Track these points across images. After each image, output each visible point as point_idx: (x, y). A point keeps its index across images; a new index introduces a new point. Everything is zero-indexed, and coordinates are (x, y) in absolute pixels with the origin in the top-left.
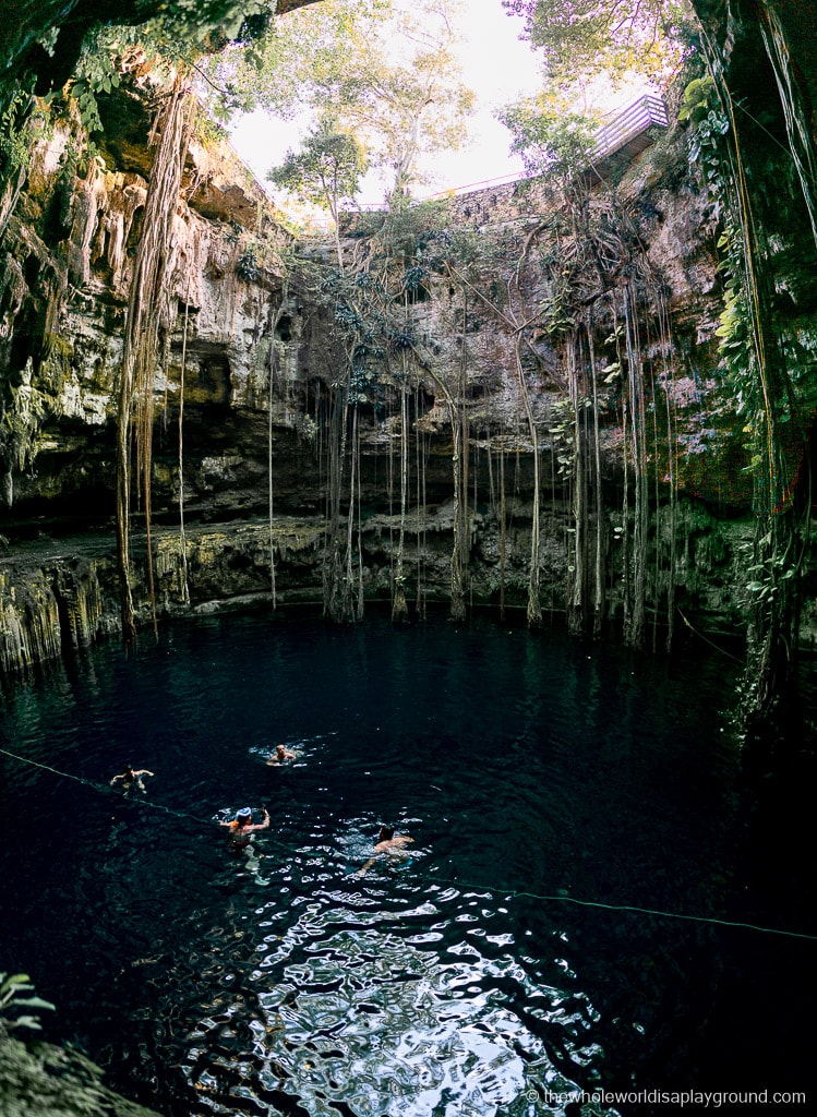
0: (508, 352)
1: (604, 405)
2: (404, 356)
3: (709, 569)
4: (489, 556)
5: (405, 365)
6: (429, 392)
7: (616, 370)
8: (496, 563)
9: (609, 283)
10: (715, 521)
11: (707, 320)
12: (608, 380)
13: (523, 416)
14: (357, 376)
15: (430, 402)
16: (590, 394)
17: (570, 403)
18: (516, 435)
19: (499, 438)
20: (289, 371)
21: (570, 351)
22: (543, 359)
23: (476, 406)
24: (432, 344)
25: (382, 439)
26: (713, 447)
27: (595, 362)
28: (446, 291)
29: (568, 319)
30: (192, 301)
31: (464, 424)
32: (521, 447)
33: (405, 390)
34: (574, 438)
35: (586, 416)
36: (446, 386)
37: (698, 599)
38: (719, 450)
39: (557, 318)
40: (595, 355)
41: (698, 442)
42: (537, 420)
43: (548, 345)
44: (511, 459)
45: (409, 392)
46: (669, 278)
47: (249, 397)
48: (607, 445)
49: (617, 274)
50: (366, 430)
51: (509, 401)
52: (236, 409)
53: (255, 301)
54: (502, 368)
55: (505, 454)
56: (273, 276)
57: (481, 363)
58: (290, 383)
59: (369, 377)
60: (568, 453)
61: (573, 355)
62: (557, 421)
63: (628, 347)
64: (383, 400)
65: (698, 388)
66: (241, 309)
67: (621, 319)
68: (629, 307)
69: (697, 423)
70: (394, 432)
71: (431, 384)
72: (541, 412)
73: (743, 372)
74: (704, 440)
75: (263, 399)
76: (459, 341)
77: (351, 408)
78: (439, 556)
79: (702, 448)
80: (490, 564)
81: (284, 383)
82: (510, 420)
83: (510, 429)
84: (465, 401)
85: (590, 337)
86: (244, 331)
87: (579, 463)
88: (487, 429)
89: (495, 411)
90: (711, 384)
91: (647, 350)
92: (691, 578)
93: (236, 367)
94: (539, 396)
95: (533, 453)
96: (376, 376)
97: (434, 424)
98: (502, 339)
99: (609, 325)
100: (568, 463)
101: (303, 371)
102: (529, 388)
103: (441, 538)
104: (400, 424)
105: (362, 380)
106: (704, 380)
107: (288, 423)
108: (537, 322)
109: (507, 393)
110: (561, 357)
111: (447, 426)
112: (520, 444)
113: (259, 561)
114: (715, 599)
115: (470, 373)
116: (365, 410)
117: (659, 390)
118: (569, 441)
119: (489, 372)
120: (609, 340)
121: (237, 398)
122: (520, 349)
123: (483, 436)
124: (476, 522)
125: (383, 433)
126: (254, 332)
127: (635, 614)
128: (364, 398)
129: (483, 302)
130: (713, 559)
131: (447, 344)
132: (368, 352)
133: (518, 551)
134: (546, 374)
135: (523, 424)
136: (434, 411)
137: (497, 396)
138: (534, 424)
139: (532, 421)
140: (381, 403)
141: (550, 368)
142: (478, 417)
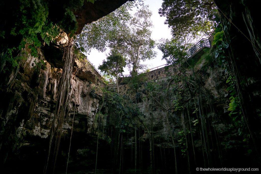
0: (164, 117)
1: (194, 132)
2: (136, 118)
5: (136, 121)
6: (143, 129)
7: (197, 122)
9: (193, 95)
11: (227, 105)
12: (195, 125)
13: (170, 136)
14: (123, 125)
15: (143, 132)
16: (190, 130)
17: (184, 132)
18: (168, 142)
19: (163, 143)
20: (104, 123)
21: (182, 116)
22: (175, 118)
23: (156, 133)
24: (143, 115)
25: (130, 144)
26: (235, 146)
27: (190, 119)
28: (147, 99)
29: (181, 107)
30: (77, 103)
31: (153, 139)
32: (170, 146)
33: (136, 129)
34: (186, 143)
35: (189, 136)
36: (147, 127)
38: (238, 147)
39: (178, 106)
40: (190, 117)
42: (175, 137)
43: (176, 114)
46: (212, 93)
47: (93, 130)
48: (197, 146)
49: (195, 93)
50: (125, 141)
51: (165, 131)
52: (89, 134)
53: (95, 103)
54: (163, 121)
55: (165, 149)
56: (100, 96)
57: (157, 120)
58: (104, 126)
59: (126, 125)
60: (184, 148)
61: (183, 117)
62: (180, 137)
63: (200, 115)
64: (130, 131)
65: (226, 127)
66: (91, 105)
67: (197, 106)
68: (199, 102)
70: (133, 142)
71: (143, 127)
72: (175, 135)
73: (240, 122)
74: (231, 144)
75: (96, 131)
76: (151, 114)
77: (121, 134)
81: (103, 126)
82: (166, 138)
83: (166, 140)
84: (153, 132)
85: (188, 111)
86: (92, 111)
87: (188, 152)
88: (160, 141)
89: (161, 135)
90: (231, 125)
91: (207, 115)
93: (89, 122)
94: (174, 130)
95: (174, 148)
96: (128, 124)
97: (144, 139)
98: (163, 113)
99: (194, 108)
100: (184, 152)
101: (108, 123)
102: (171, 128)
104: (135, 139)
105: (124, 126)
106: (228, 124)
107: (103, 138)
108: (172, 108)
109: (165, 129)
110: (180, 118)
111: (148, 140)
112: (170, 145)
115: (154, 123)
116: (125, 135)
117: (212, 128)
118: (184, 144)
119: (159, 123)
120: (194, 112)
121: (89, 131)
122: (168, 116)
123: (158, 143)
125: (130, 142)
126: (94, 112)
128: (124, 131)
129: (157, 102)
131: (147, 114)
132: (126, 117)
134: (176, 123)
135: (170, 139)
136: (144, 135)
137: (162, 130)
138: (173, 139)
139: (173, 138)
140: (129, 132)
141: (177, 121)
142: (157, 137)
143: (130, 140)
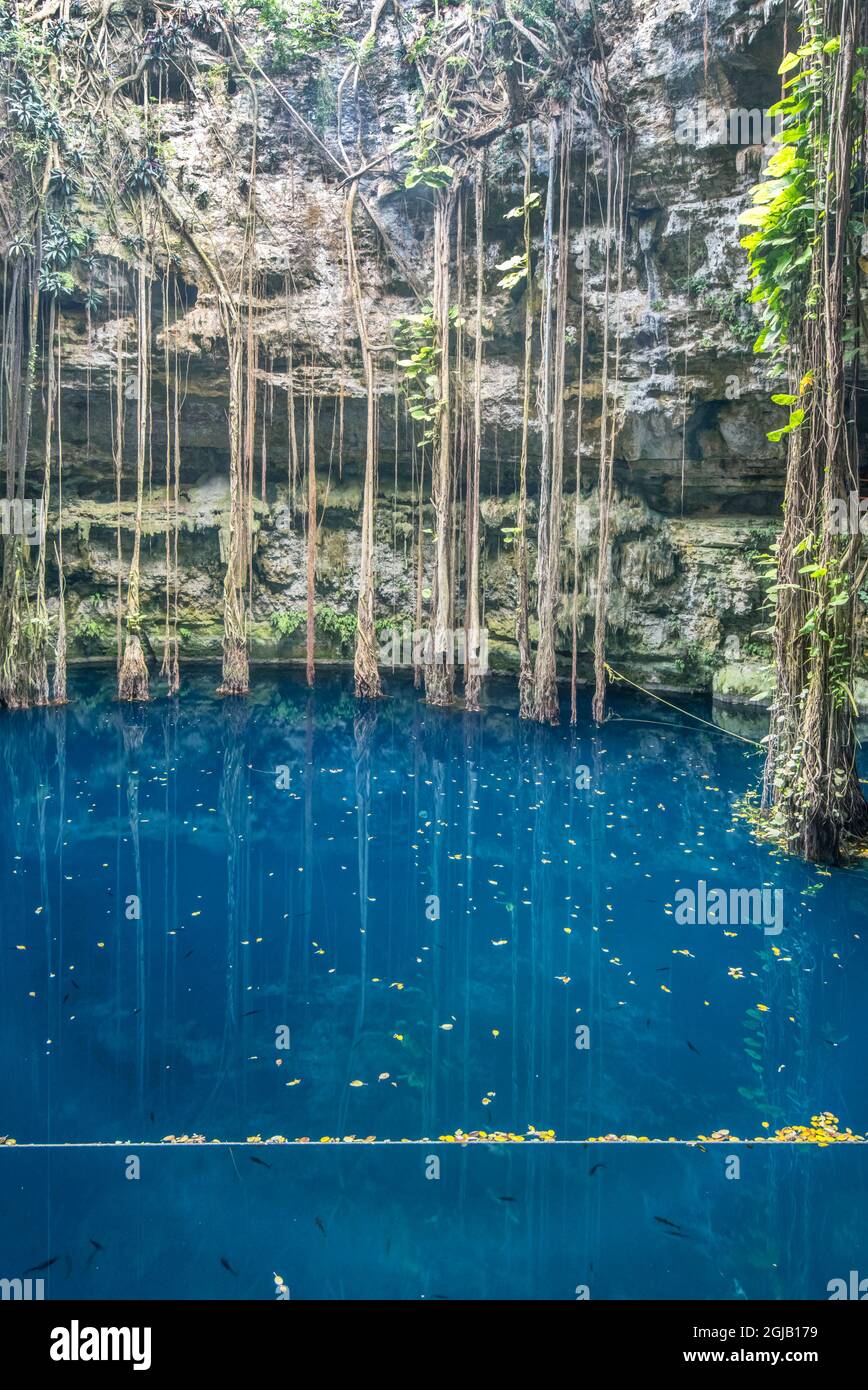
0: (329, 217)
1: (488, 325)
2: (147, 202)
3: (646, 590)
4: (278, 574)
5: (146, 222)
6: (188, 279)
7: (519, 268)
8: (288, 586)
9: (522, 110)
10: (657, 518)
11: (692, 197)
12: (502, 284)
13: (350, 334)
15: (187, 297)
18: (336, 366)
19: (307, 370)
21: (440, 227)
22: (389, 235)
23: (271, 310)
24: (192, 188)
25: (100, 360)
26: (669, 403)
27: (483, 250)
28: (220, 83)
29: (443, 168)
31: (250, 341)
32: (343, 389)
33: (145, 270)
34: (439, 378)
35: (460, 341)
36: (218, 269)
37: (620, 637)
38: (678, 409)
39: (423, 164)
40: (483, 239)
41: (643, 394)
42: (375, 343)
43: (399, 212)
44: (327, 407)
45: (153, 277)
46: (637, 114)
49: (540, 94)
51: (326, 306)
54: (316, 245)
55: (316, 399)
57: (281, 234)
59: (79, 238)
60: (429, 402)
61: (444, 234)
62: (409, 347)
63: (548, 230)
64: (103, 285)
65: (656, 308)
67: (539, 181)
68: (557, 159)
69: (645, 365)
70: (123, 349)
71: (191, 264)
72: (381, 329)
74: (654, 392)
76: (244, 189)
78: (191, 577)
79: (651, 403)
80: (277, 589)
82: (327, 340)
83: (326, 356)
84: (253, 302)
85: (478, 204)
87: (444, 420)
88: (289, 353)
89: (301, 322)
90: (678, 305)
92: (615, 604)
94: (377, 302)
95: (366, 399)
96: (91, 240)
97: (196, 338)
98: (320, 193)
99: (514, 187)
100: (427, 419)
102: (363, 286)
103: (198, 546)
104: (134, 335)
105: (64, 243)
106: (665, 296)
108: (384, 167)
109: (323, 292)
110: (419, 236)
111: (220, 343)
112: (342, 382)
114: (654, 635)
115: (262, 249)
116: (72, 302)
118: (430, 381)
119: (294, 251)
120: (514, 213)
122: (351, 215)
123: (280, 366)
124: (258, 516)
125: (100, 349)
127: (539, 664)
128: (69, 280)
129: (288, 115)
130: (653, 576)
131: (221, 189)
132: (75, 190)
133: (325, 565)
134: (392, 264)
135: (349, 349)
136: (196, 314)
137: (306, 297)
138: (368, 350)
139: (366, 342)
140: (99, 291)
141: (401, 253)
142: (273, 332)
143: (101, 336)
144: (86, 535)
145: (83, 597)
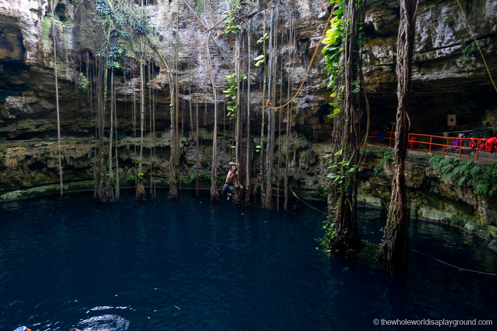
0: (202, 43)
1: (254, 78)
2: (142, 40)
3: (307, 167)
4: (190, 161)
5: (141, 46)
6: (157, 65)
7: (262, 59)
8: (193, 165)
9: (263, 5)
10: (310, 143)
11: (318, 34)
12: (257, 64)
13: (209, 83)
14: (113, 51)
15: (157, 70)
16: (246, 72)
17: (235, 77)
18: (205, 93)
19: (196, 94)
20: (67, 42)
21: (237, 46)
22: (222, 49)
23: (183, 74)
24: (158, 34)
25: (129, 91)
26: (312, 105)
27: (251, 54)
29: (238, 26)
31: (176, 85)
32: (207, 100)
33: (142, 62)
34: (237, 97)
35: (243, 84)
36: (166, 61)
37: (300, 182)
38: (315, 107)
39: (231, 25)
40: (251, 49)
41: (304, 102)
42: (217, 85)
43: (225, 41)
44: (202, 107)
45: (145, 64)
47: (40, 58)
48: (254, 101)
50: (119, 85)
51: (202, 73)
52: (30, 65)
54: (198, 53)
55: (199, 104)
57: (187, 49)
58: (69, 50)
59: (120, 51)
60: (233, 104)
61: (238, 49)
62: (228, 86)
63: (270, 46)
64: (129, 67)
65: (307, 73)
67: (268, 29)
68: (273, 22)
69: (304, 92)
70: (136, 88)
71: (158, 59)
72: (219, 80)
73: (335, 65)
74: (307, 101)
75: (50, 60)
76: (174, 34)
77: (110, 70)
78: (163, 161)
79: (306, 105)
80: (190, 166)
81: (64, 50)
82: (202, 84)
83: (202, 89)
84: (177, 72)
85: (249, 38)
86: (31, 10)
87: (238, 110)
88: (189, 89)
89: (194, 78)
90: (315, 71)
91: (280, 49)
92: (297, 172)
93: (27, 35)
94: (218, 71)
95: (214, 104)
96: (124, 52)
97: (160, 84)
98: (199, 35)
99: (261, 32)
100: (233, 110)
101: (77, 43)
102: (213, 66)
103: (163, 151)
104: (140, 83)
105: (115, 53)
106: (311, 69)
107: (69, 77)
108: (220, 26)
109: (200, 69)
110: (232, 49)
111: (167, 85)
112: (207, 98)
113: (51, 165)
114: (309, 182)
115: (180, 54)
116: (118, 73)
117: (285, 73)
118: (233, 98)
119: (191, 55)
120: (260, 41)
121: (30, 57)
122: (209, 42)
123: (187, 93)
124: (183, 142)
125: (130, 88)
126: (38, 12)
127: (267, 191)
128: (117, 65)
129: (188, 9)
130: (309, 162)
132: (119, 35)
133: (205, 158)
134: (223, 58)
135: (209, 87)
136: (159, 76)
137: (195, 70)
138: (215, 88)
139: (214, 85)
140: (128, 69)
141: (226, 55)
142: (184, 82)
143: (129, 84)
144: (128, 148)
145: (129, 168)
